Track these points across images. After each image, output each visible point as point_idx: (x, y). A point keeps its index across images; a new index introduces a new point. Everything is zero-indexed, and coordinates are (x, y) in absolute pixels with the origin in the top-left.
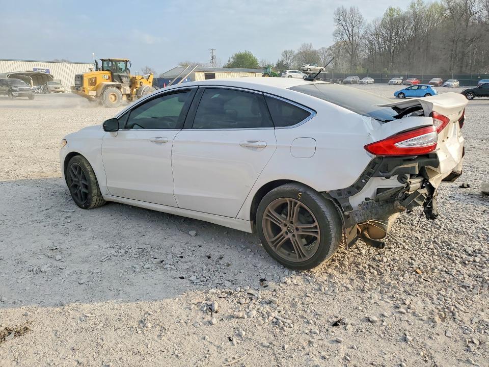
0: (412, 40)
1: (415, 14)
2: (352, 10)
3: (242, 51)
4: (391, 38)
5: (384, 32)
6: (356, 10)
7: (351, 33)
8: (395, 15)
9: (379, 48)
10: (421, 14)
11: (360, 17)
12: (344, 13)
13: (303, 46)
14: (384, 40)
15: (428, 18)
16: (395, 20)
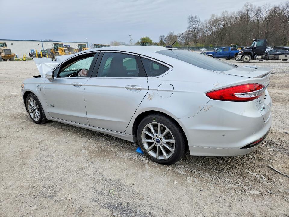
0: (223, 30)
1: (224, 18)
2: (196, 17)
3: (145, 37)
4: (213, 29)
5: (209, 26)
6: (198, 17)
7: (195, 27)
8: (215, 18)
9: (207, 34)
10: (227, 17)
11: (199, 20)
12: (192, 18)
13: (170, 33)
14: (210, 30)
15: (230, 19)
16: (215, 20)
